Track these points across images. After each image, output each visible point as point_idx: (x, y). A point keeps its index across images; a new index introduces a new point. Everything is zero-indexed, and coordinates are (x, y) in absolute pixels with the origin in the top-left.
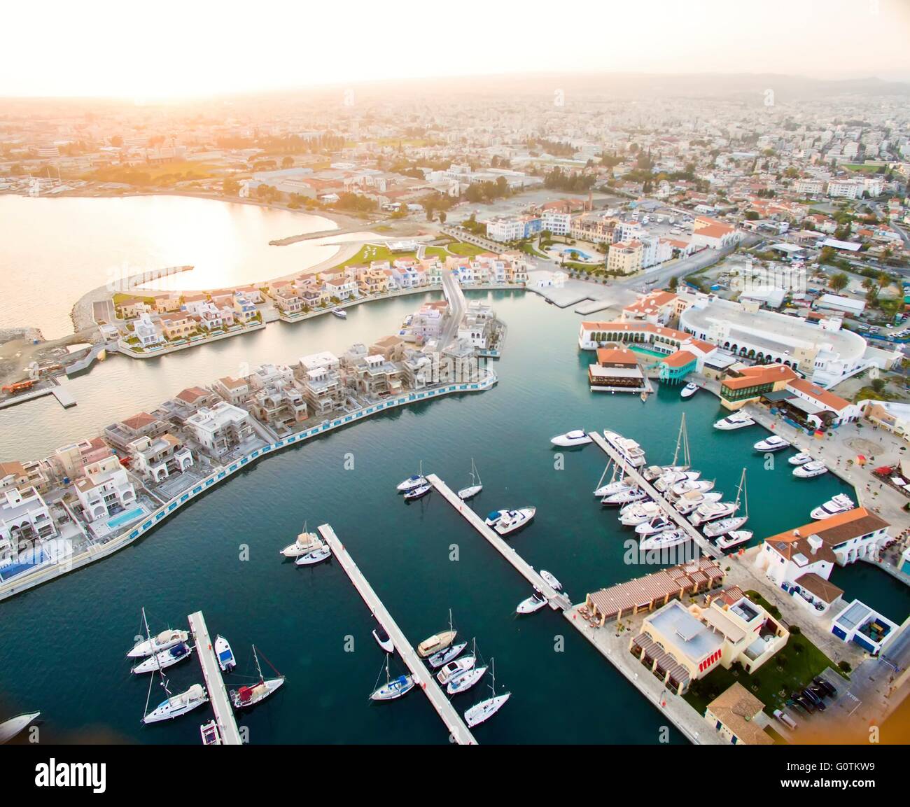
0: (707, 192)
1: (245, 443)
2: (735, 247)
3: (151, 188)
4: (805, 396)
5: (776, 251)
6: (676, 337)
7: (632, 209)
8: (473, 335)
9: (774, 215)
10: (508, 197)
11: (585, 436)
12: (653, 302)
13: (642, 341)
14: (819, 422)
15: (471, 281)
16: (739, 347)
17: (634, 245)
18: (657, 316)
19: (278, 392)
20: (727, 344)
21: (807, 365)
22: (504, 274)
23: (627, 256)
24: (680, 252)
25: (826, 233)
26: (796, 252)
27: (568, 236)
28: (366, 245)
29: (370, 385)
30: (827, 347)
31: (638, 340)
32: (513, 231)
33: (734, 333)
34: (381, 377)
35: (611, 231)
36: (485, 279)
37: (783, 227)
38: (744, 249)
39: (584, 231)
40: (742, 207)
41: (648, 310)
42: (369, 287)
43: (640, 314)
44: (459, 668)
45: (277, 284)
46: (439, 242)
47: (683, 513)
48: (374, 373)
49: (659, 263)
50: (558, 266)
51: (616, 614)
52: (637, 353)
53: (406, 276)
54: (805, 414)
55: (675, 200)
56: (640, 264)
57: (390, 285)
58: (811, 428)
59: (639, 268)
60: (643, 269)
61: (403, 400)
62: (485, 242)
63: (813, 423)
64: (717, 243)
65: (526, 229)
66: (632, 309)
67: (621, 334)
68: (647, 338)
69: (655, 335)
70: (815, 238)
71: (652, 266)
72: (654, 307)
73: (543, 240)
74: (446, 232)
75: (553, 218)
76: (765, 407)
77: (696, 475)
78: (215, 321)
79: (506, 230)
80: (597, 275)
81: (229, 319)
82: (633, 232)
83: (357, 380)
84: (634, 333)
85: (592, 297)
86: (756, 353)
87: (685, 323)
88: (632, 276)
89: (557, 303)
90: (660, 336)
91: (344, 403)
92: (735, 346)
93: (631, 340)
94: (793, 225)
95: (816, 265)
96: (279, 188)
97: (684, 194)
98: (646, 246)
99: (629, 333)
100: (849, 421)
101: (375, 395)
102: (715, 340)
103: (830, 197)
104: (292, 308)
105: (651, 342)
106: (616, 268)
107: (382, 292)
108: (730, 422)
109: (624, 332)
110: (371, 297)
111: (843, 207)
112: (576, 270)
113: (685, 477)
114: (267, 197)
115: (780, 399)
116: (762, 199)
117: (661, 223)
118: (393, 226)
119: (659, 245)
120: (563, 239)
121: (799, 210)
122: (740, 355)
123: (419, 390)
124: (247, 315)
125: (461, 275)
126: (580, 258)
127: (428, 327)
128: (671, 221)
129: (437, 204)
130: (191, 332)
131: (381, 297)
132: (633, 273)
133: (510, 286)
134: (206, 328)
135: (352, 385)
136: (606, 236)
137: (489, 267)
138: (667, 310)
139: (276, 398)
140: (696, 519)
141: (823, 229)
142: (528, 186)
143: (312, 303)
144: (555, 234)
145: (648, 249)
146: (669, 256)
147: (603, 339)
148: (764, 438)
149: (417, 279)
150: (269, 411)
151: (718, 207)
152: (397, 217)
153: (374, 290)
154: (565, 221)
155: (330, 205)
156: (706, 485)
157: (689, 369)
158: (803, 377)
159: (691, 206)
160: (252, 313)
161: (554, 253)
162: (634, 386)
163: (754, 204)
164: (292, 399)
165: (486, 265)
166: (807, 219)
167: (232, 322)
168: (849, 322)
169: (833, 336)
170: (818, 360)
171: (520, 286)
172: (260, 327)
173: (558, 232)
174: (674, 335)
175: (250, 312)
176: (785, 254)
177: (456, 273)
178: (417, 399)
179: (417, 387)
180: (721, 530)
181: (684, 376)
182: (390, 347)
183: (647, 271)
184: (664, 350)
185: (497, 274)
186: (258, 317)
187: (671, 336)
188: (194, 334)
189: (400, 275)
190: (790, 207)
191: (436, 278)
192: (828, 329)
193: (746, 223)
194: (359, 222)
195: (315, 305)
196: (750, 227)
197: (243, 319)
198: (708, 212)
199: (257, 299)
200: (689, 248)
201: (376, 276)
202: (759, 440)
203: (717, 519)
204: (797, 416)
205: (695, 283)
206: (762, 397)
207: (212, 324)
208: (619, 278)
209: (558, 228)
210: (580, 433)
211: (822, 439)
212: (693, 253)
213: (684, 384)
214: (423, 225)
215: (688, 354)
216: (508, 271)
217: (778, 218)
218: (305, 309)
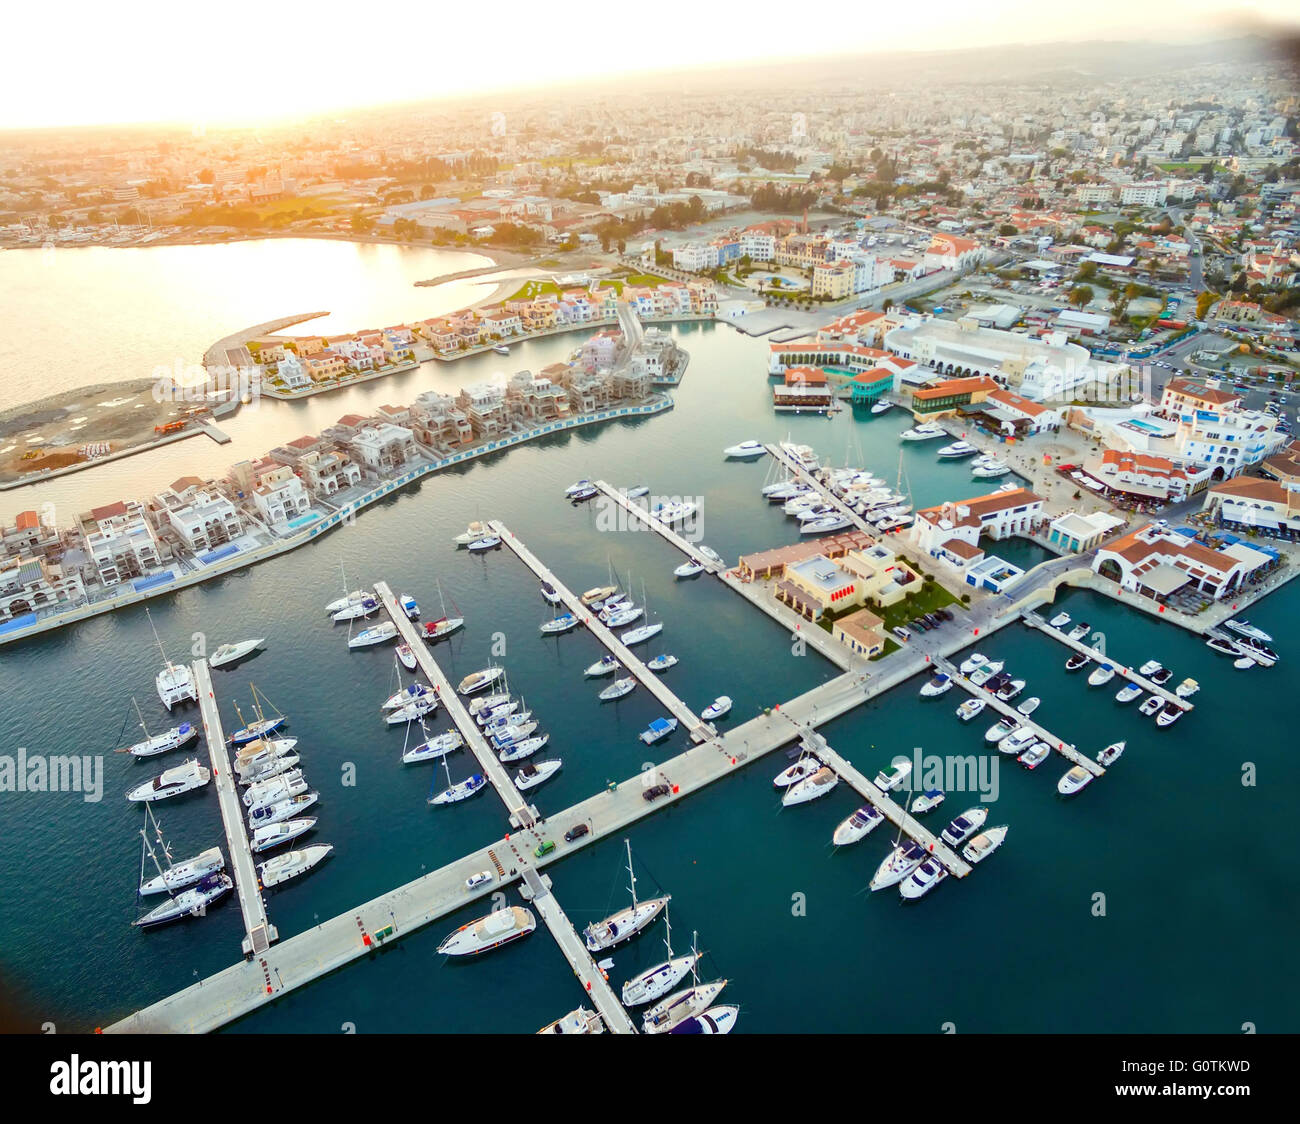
0: (959, 206)
1: (411, 461)
2: (976, 267)
3: (263, 230)
4: (1004, 405)
5: (1026, 270)
6: (874, 356)
7: (856, 230)
8: (648, 361)
9: (1036, 229)
10: (704, 222)
11: (759, 446)
12: (853, 322)
13: (837, 362)
14: (1012, 429)
15: (651, 313)
16: (945, 365)
17: (844, 264)
18: (856, 336)
19: (441, 414)
20: (933, 362)
21: (1016, 378)
22: (689, 303)
23: (835, 277)
24: (905, 274)
25: (1097, 248)
26: (1051, 270)
27: (773, 262)
28: (529, 282)
29: (537, 408)
30: (1041, 359)
31: (834, 361)
32: (705, 258)
33: (940, 350)
34: (547, 400)
35: (823, 253)
36: (667, 310)
37: (1044, 241)
38: (986, 268)
39: (791, 256)
40: (1000, 222)
41: (847, 330)
42: (533, 322)
43: (837, 334)
44: (619, 609)
45: (429, 322)
46: (616, 275)
47: (850, 504)
48: (540, 396)
49: (877, 287)
50: (756, 294)
51: (766, 570)
52: (827, 374)
53: (576, 309)
54: (998, 422)
55: (916, 216)
56: (852, 287)
57: (558, 319)
58: (1004, 436)
59: (851, 293)
60: (856, 293)
61: (572, 423)
62: (670, 272)
63: (1007, 430)
64: (952, 263)
65: (721, 256)
66: (828, 330)
67: (813, 356)
68: (843, 359)
69: (851, 355)
70: (1081, 254)
71: (868, 290)
72: (854, 328)
73: (741, 268)
74: (625, 264)
76: (961, 419)
77: (870, 475)
78: (364, 360)
79: (695, 257)
80: (800, 302)
81: (379, 358)
82: (847, 251)
83: (523, 404)
84: (828, 353)
85: (789, 324)
86: (963, 370)
87: (888, 343)
88: (841, 302)
89: (749, 331)
90: (857, 356)
91: (510, 426)
92: (941, 364)
93: (825, 362)
94: (1059, 240)
95: (1070, 283)
96: (421, 222)
97: (928, 210)
98: (859, 265)
99: (822, 353)
100: (1049, 429)
101: (542, 418)
102: (920, 359)
103: (1120, 205)
104: (448, 346)
105: (847, 363)
106: (822, 293)
107: (548, 327)
108: (918, 431)
109: (816, 354)
110: (536, 333)
111: (1133, 217)
112: (775, 297)
113: (857, 476)
114: (408, 234)
115: (977, 410)
116: (1029, 211)
117: (891, 244)
118: (561, 259)
119: (877, 266)
120: (766, 266)
121: (1069, 222)
122: (946, 373)
123: (588, 414)
124: (399, 353)
125: (640, 306)
126: (782, 285)
127: (599, 356)
128: (904, 241)
129: (615, 232)
130: (339, 372)
131: (547, 333)
132: (842, 298)
133: (697, 317)
134: (355, 368)
135: (518, 410)
136: (817, 259)
137: (672, 297)
138: (870, 331)
139: (439, 420)
140: (861, 508)
141: (1093, 244)
142: (731, 208)
143: (470, 339)
144: (756, 261)
145: (861, 270)
146: (891, 278)
147: (794, 362)
148: (949, 445)
149: (589, 311)
150: (433, 433)
151: (968, 223)
152: (565, 250)
153: (540, 325)
154: (767, 244)
155: (484, 240)
156: (875, 482)
157: (883, 387)
158: (1007, 388)
159: (933, 224)
160: (404, 352)
161: (751, 282)
162: (821, 405)
163: (1015, 216)
164: (457, 420)
165: (667, 295)
166: (1078, 232)
167: (382, 362)
168: (1083, 338)
169: (1056, 350)
170: (1029, 372)
171: (708, 316)
172: (414, 366)
173: (760, 257)
174: (871, 353)
175: (402, 351)
176: (1036, 273)
177: (634, 304)
178: (586, 422)
179: (586, 410)
180: (885, 515)
181: (879, 394)
182: (557, 373)
183: (862, 296)
184: (859, 370)
185: (682, 304)
186: (411, 356)
187: (868, 354)
188: (343, 375)
189: (568, 308)
190: (1059, 218)
191: (611, 310)
192: (1052, 344)
193: (998, 240)
194: (520, 257)
195: (474, 342)
196: (1002, 244)
197: (394, 359)
198: (954, 229)
199: (409, 338)
200: (918, 269)
201: (542, 310)
202: (943, 446)
203: (881, 506)
204: (991, 425)
205: (913, 305)
206: (959, 409)
207: (361, 363)
208: (826, 304)
209: (760, 252)
210: (754, 443)
211: (1014, 445)
212: (922, 276)
213: (876, 402)
214: (598, 257)
215: (885, 371)
216: (695, 300)
217: (1041, 232)
218: (463, 346)
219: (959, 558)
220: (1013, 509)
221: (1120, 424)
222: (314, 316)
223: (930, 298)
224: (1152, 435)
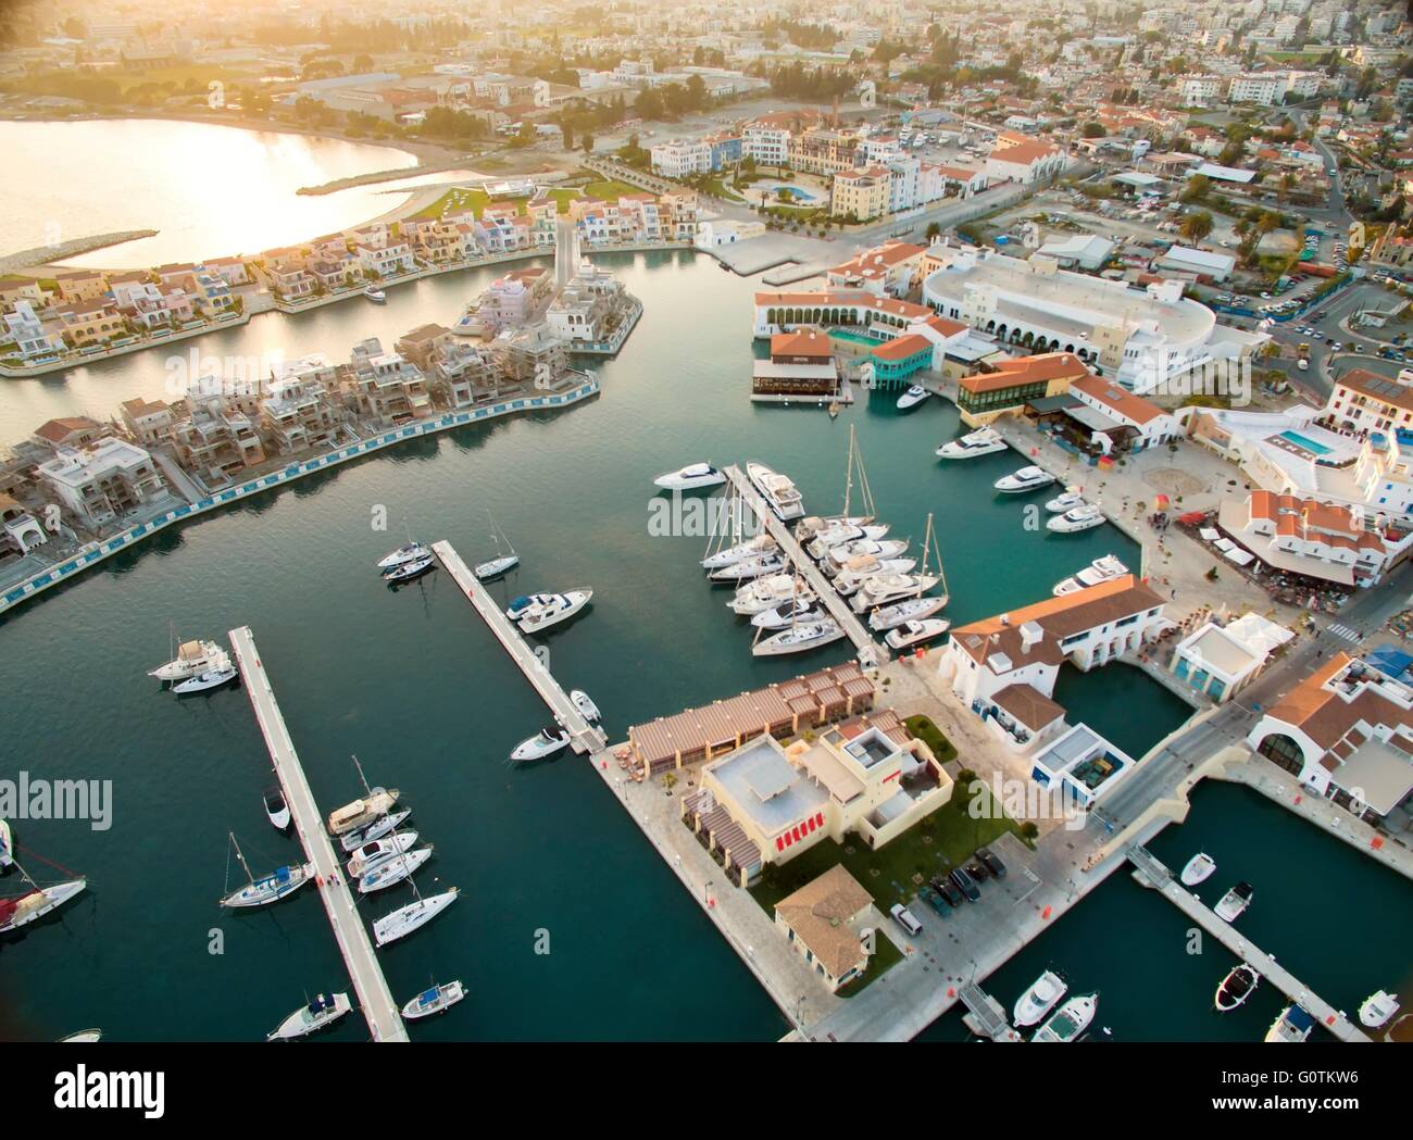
0: (1033, 97)
2: (1052, 179)
3: (122, 107)
4: (1096, 403)
5: (1118, 185)
6: (905, 314)
7: (901, 125)
8: (571, 319)
9: (1130, 130)
10: (706, 110)
11: (712, 471)
12: (879, 259)
13: (854, 321)
14: (1108, 444)
15: (604, 239)
16: (1010, 329)
17: (875, 172)
18: (882, 281)
19: (212, 418)
20: (992, 324)
21: (1112, 354)
22: (658, 225)
23: (861, 190)
24: (960, 186)
25: (1206, 157)
26: (1150, 186)
27: (785, 166)
28: (453, 190)
29: (378, 402)
30: (1148, 325)
31: (848, 320)
32: (693, 159)
33: (1003, 306)
34: (396, 388)
35: (850, 155)
36: (626, 235)
37: (1139, 147)
38: (1066, 181)
39: (810, 158)
40: (1084, 119)
41: (868, 272)
42: (431, 252)
43: (854, 279)
44: (382, 851)
45: (270, 254)
46: (572, 182)
47: (844, 593)
48: (383, 383)
49: (921, 204)
50: (756, 212)
51: (672, 759)
52: (838, 340)
53: (495, 233)
54: (1088, 431)
55: (978, 109)
56: (887, 206)
57: (468, 248)
58: (1095, 453)
59: (884, 212)
60: (892, 213)
61: (432, 425)
62: (646, 178)
63: (1100, 446)
64: (1024, 172)
65: (716, 156)
66: (841, 271)
67: (817, 311)
68: (861, 317)
69: (873, 311)
70: (1187, 165)
71: (908, 209)
72: (880, 268)
73: (741, 174)
74: (588, 166)
75: (759, 137)
76: (1030, 422)
77: (883, 530)
78: (156, 314)
79: (679, 157)
80: (814, 224)
81: (184, 309)
82: (883, 153)
83: (359, 396)
84: (840, 308)
85: (796, 258)
86: (1036, 337)
87: (929, 293)
88: (871, 225)
89: (737, 268)
90: (881, 313)
91: (332, 433)
92: (1003, 327)
93: (835, 321)
94: (1158, 145)
95: (1176, 205)
96: (330, 103)
97: (994, 101)
98: (897, 174)
99: (831, 308)
100: (1161, 443)
101: (387, 419)
102: (973, 318)
103: (1230, 102)
104: (295, 289)
105: (868, 323)
106: (844, 212)
107: (454, 260)
108: (963, 445)
109: (822, 308)
110: (433, 269)
111: (1246, 117)
112: (780, 217)
113: (860, 534)
114: (315, 121)
115: (1055, 408)
116: (1119, 107)
117: (944, 145)
118: (508, 159)
119: (921, 175)
120: (775, 172)
121: (1171, 121)
122: (1011, 342)
123: (462, 409)
124: (217, 303)
125: (589, 228)
126: (793, 199)
127: (504, 309)
128: (961, 142)
129: (581, 122)
130: (114, 332)
131: (451, 268)
132: (872, 220)
133: (667, 245)
134: (144, 326)
135: (352, 406)
136: (843, 164)
137: (636, 214)
138: (903, 273)
139: (207, 428)
140: (861, 602)
141: (1202, 150)
142: (744, 93)
143: (331, 280)
144: (764, 164)
145: (899, 181)
146: (941, 192)
147: (790, 321)
148: (1011, 471)
149: (513, 236)
150: (195, 451)
151: (1043, 119)
152: (516, 145)
153: (441, 257)
154: (779, 142)
155: (413, 131)
156: (891, 547)
157: (918, 364)
158: (1099, 373)
159: (999, 120)
160: (226, 300)
161: (752, 194)
162: (823, 393)
163: (1102, 113)
164: (234, 430)
165: (626, 212)
166: (1181, 135)
167: (190, 314)
168: (1200, 290)
169: (1167, 309)
170: (1131, 346)
171: (684, 244)
172: (237, 321)
173: (769, 160)
174: (902, 309)
175: (220, 297)
176: (1131, 189)
177: (581, 223)
178: (456, 423)
179: (459, 405)
180: (897, 620)
181: (911, 375)
182: (424, 341)
183: (899, 217)
184: (883, 335)
185: (648, 225)
186: (237, 306)
187: (897, 312)
188: (120, 336)
189: (484, 231)
190: (1157, 117)
191: (546, 234)
192: (1161, 299)
193: (1082, 143)
194: (455, 155)
195: (336, 284)
196: (1087, 149)
197: (209, 310)
198: (1026, 127)
199: (241, 276)
200: (976, 181)
201: (444, 234)
203: (896, 600)
204: (1075, 434)
205: (970, 233)
206: (1027, 405)
207: (152, 318)
208: (849, 228)
209: (769, 153)
211: (1111, 471)
212: (982, 190)
213: (905, 388)
214: (557, 157)
215: (920, 340)
216: (665, 220)
217: (1136, 134)
218: (319, 291)
219: (1020, 726)
220: (1114, 623)
221: (1269, 440)
222: (131, 237)
224: (1320, 462)
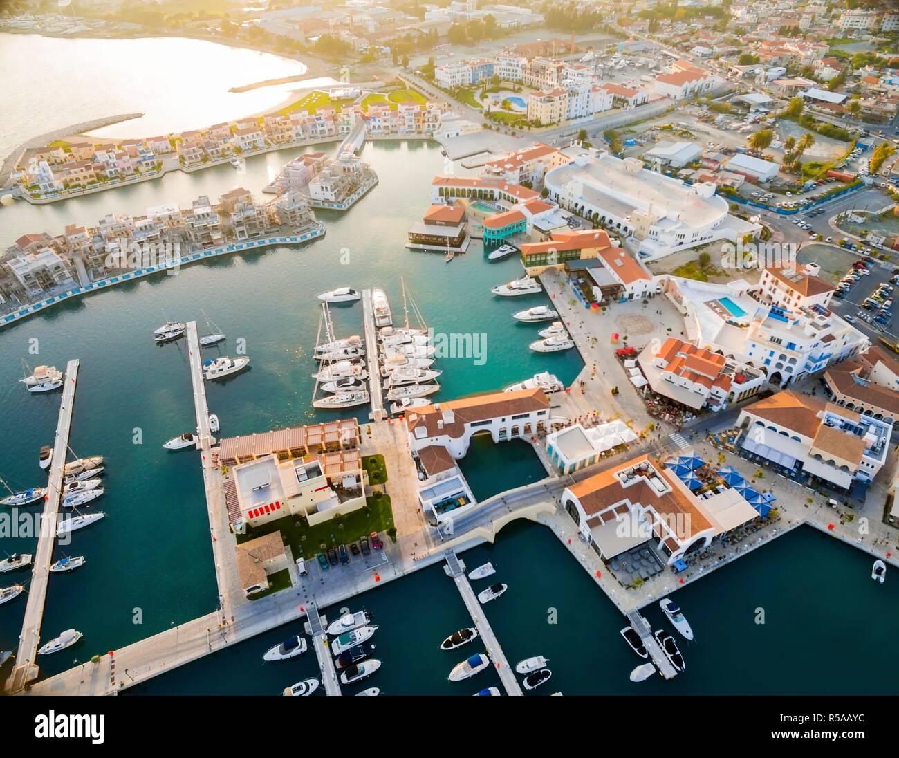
0: (722, 31)
1: (62, 284)
2: (696, 97)
3: (161, 29)
4: (608, 266)
5: (740, 104)
6: (519, 196)
7: (615, 52)
8: (322, 188)
9: (776, 59)
11: (352, 292)
12: (519, 158)
13: (491, 198)
14: (600, 296)
15: (380, 131)
16: (586, 210)
17: (558, 92)
18: (518, 171)
20: (576, 206)
21: (641, 232)
22: (414, 124)
23: (545, 105)
24: (627, 101)
25: (820, 81)
26: (763, 105)
27: (520, 82)
28: (314, 92)
29: (195, 235)
31: (488, 197)
32: (459, 77)
36: (395, 129)
38: (704, 99)
39: (534, 77)
40: (749, 50)
41: (508, 166)
42: (275, 136)
43: (499, 170)
44: (78, 487)
49: (591, 114)
50: (482, 115)
53: (314, 126)
54: (593, 285)
55: (678, 40)
56: (565, 116)
57: (298, 134)
58: (591, 301)
59: (562, 119)
60: (568, 119)
61: (221, 251)
63: (595, 296)
64: (677, 91)
65: (475, 75)
66: (494, 164)
67: (469, 190)
68: (496, 196)
69: (503, 192)
70: (802, 88)
71: (580, 117)
72: (519, 163)
73: (489, 87)
74: (400, 78)
75: (504, 62)
76: (564, 276)
78: (113, 170)
79: (451, 75)
80: (513, 126)
81: (129, 168)
82: (576, 76)
84: (484, 189)
86: (600, 216)
87: (548, 182)
88: (550, 128)
89: (452, 155)
90: (507, 194)
93: (479, 197)
94: (791, 72)
95: (772, 120)
97: (692, 34)
98: (573, 93)
99: (478, 189)
100: (642, 297)
101: (199, 245)
102: (567, 201)
104: (191, 158)
105: (499, 200)
106: (534, 118)
107: (288, 142)
108: (510, 287)
110: (275, 147)
112: (495, 119)
113: (410, 340)
115: (582, 267)
116: (780, 39)
117: (639, 68)
119: (592, 95)
120: (511, 86)
121: (811, 51)
122: (586, 218)
123: (241, 241)
124: (147, 164)
125: (372, 124)
126: (513, 106)
127: (291, 179)
128: (651, 66)
130: (90, 180)
131: (285, 147)
132: (551, 124)
133: (420, 136)
134: (105, 177)
136: (553, 83)
137: (399, 117)
140: (389, 383)
141: (819, 77)
143: (212, 153)
144: (508, 80)
145: (574, 99)
146: (609, 106)
147: (452, 195)
149: (325, 128)
151: (719, 49)
152: (365, 61)
153: (281, 140)
154: (518, 66)
155: (310, 49)
157: (515, 231)
158: (620, 245)
159: (687, 49)
160: (152, 163)
161: (488, 102)
163: (766, 44)
165: (396, 114)
166: (812, 65)
167: (132, 171)
169: (699, 202)
170: (653, 228)
171: (429, 137)
173: (511, 77)
174: (518, 193)
175: (149, 162)
176: (748, 106)
177: (369, 123)
179: (239, 239)
180: (399, 396)
183: (572, 122)
184: (503, 209)
185: (408, 123)
186: (158, 167)
187: (515, 194)
188: (93, 182)
190: (802, 48)
191: (345, 127)
193: (735, 69)
195: (216, 155)
196: (737, 73)
197: (142, 169)
199: (167, 148)
200: (639, 98)
206: (566, 264)
207: (111, 172)
208: (534, 130)
209: (511, 73)
210: (347, 290)
211: (597, 313)
212: (644, 103)
214: (386, 70)
215: (519, 215)
216: (418, 121)
217: (779, 62)
218: (205, 159)
220: (511, 416)
221: (707, 303)
222: (128, 118)
223: (632, 128)
224: (731, 322)
